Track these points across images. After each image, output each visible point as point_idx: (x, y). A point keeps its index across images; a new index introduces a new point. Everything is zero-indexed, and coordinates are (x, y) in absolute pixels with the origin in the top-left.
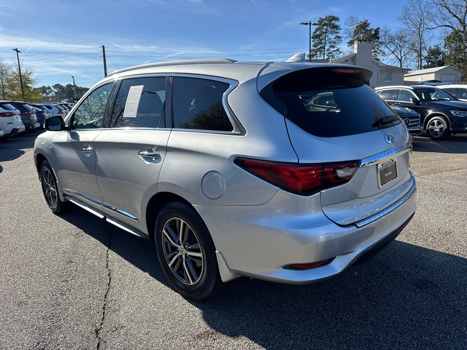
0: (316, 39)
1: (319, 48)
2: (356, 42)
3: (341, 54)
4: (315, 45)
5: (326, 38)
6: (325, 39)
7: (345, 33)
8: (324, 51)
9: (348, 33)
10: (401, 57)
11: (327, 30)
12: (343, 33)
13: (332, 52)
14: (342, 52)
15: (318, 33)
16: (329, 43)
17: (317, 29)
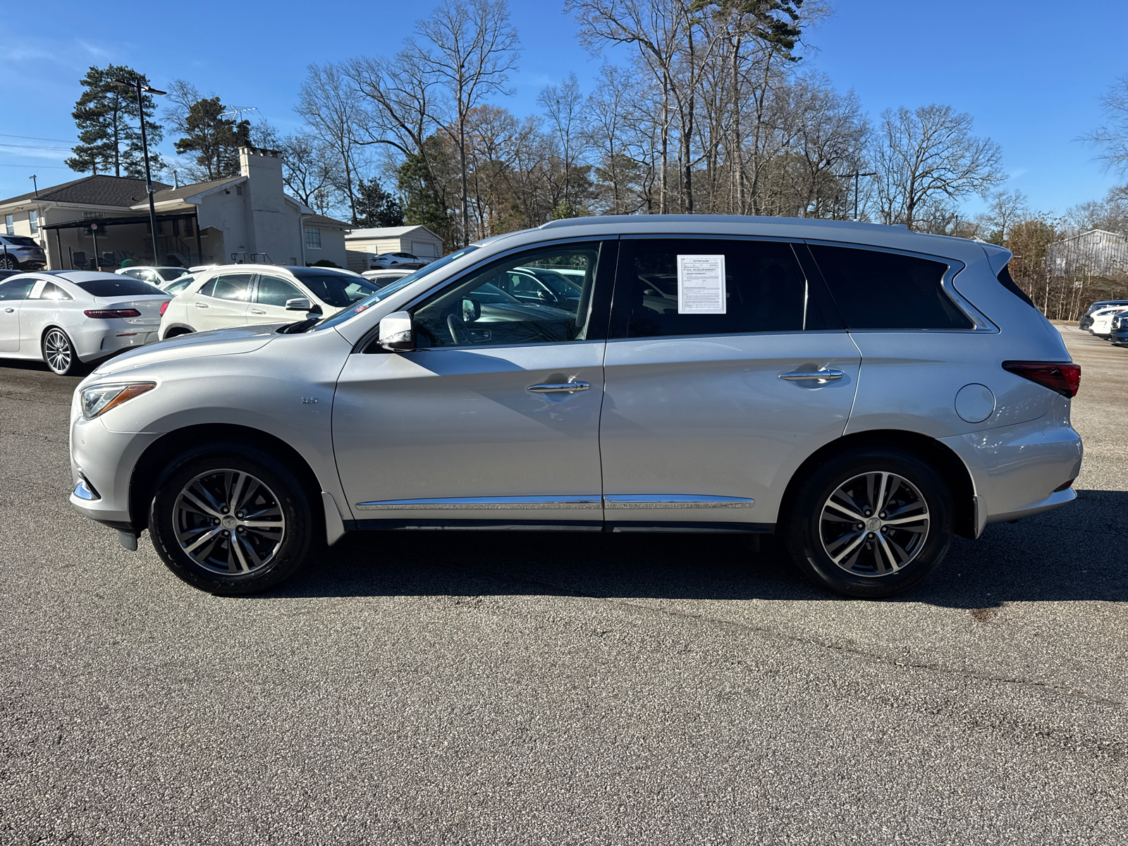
0: (88, 122)
1: (98, 148)
2: (243, 149)
3: (165, 169)
4: (89, 138)
5: (117, 124)
6: (115, 124)
7: (169, 119)
8: (117, 156)
9: (176, 121)
10: (307, 196)
11: (115, 101)
12: (163, 119)
13: (139, 161)
14: (165, 166)
15: (92, 105)
16: (126, 138)
17: (85, 95)
